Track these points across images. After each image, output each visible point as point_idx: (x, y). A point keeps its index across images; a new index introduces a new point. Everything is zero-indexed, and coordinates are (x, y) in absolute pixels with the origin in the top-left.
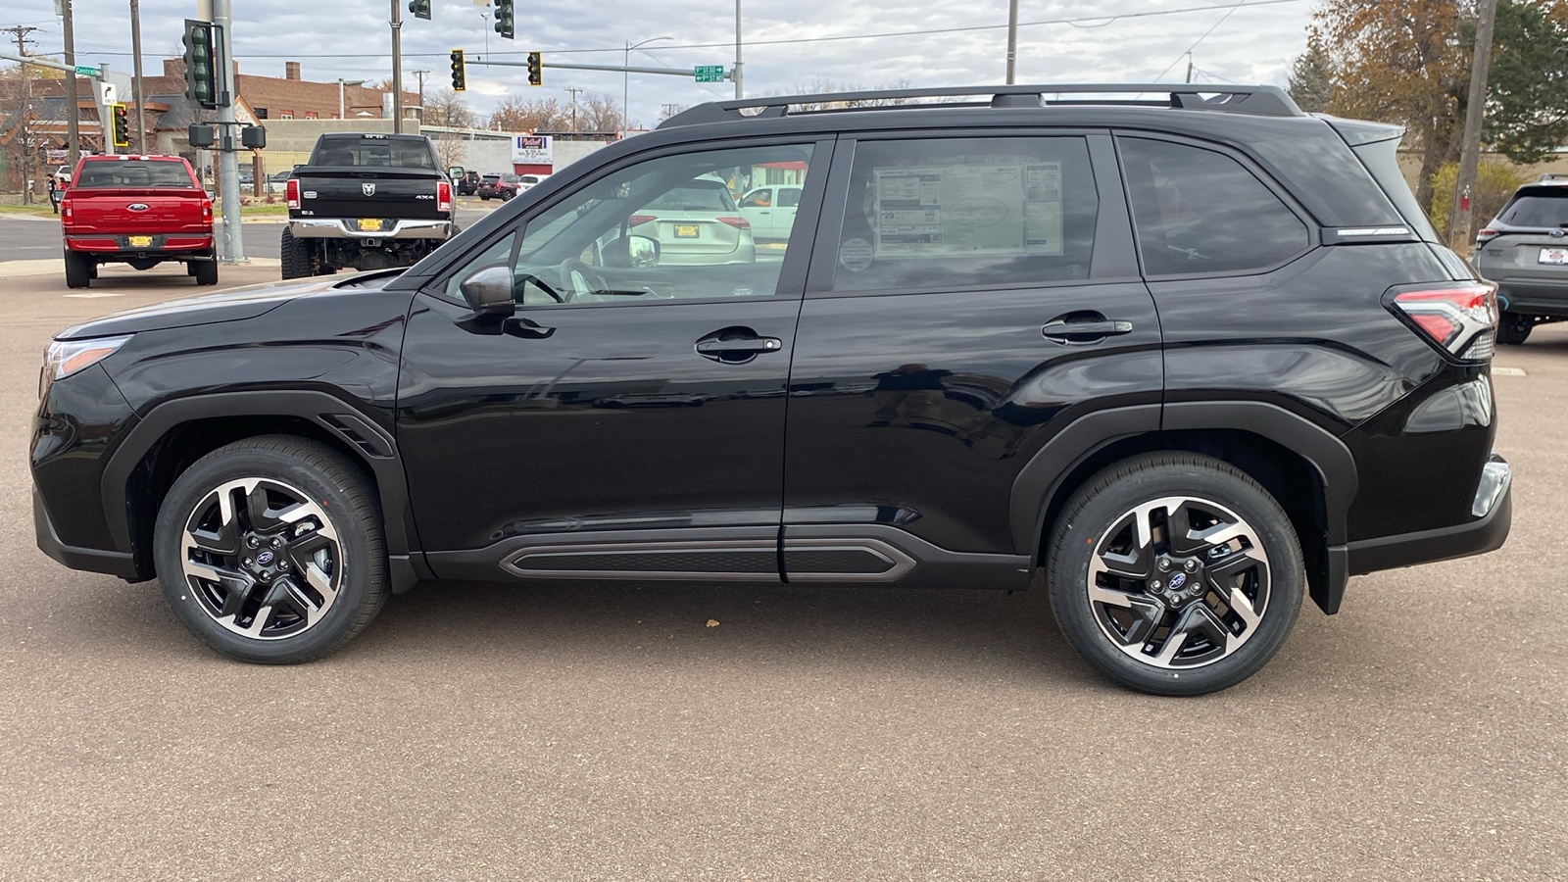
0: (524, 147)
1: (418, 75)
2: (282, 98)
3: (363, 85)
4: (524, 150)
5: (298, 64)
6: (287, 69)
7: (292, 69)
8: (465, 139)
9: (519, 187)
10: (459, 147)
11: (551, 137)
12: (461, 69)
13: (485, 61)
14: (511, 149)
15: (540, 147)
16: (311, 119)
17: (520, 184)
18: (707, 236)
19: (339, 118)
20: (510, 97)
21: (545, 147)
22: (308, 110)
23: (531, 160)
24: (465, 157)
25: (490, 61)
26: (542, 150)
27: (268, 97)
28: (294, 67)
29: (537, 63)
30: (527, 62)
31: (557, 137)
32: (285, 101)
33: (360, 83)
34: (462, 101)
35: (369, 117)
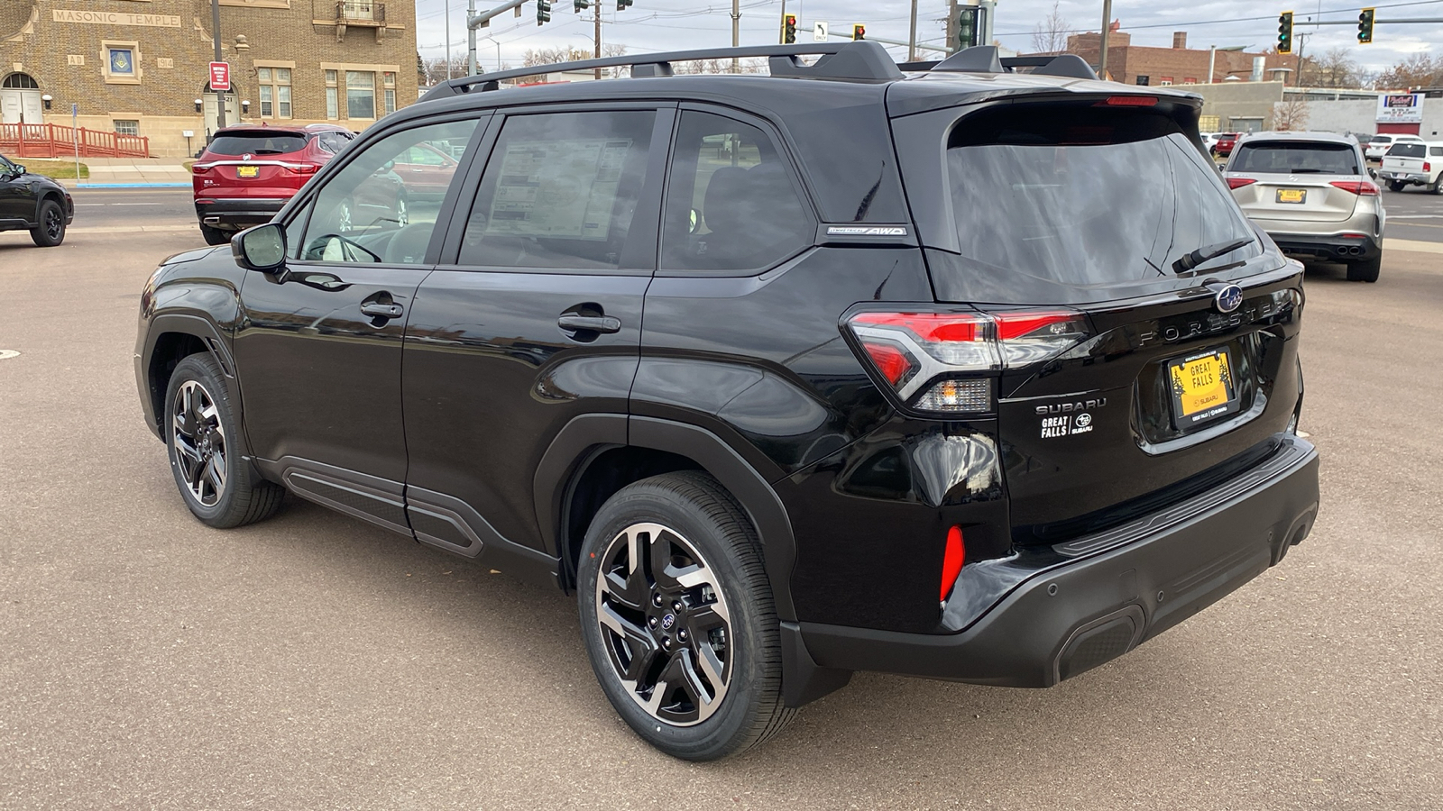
0: (1391, 105)
1: (1300, 38)
2: (1164, 66)
3: (1245, 51)
4: (1390, 109)
5: (1185, 33)
6: (1175, 39)
7: (1179, 38)
8: (1330, 99)
9: (1370, 147)
10: (1303, 108)
11: (1423, 95)
12: (1289, 32)
13: (1316, 21)
14: (1376, 108)
15: (1409, 105)
16: (1190, 84)
17: (1370, 144)
18: (1314, 202)
19: (1207, 82)
20: (1414, 55)
21: (1415, 105)
22: (1187, 76)
23: (1397, 120)
24: (1309, 118)
25: (1320, 21)
26: (1411, 109)
27: (1152, 65)
28: (1181, 37)
29: (1370, 20)
30: (1358, 19)
31: (1428, 94)
32: (1167, 68)
33: (1241, 49)
34: (1350, 61)
35: (1236, 81)
